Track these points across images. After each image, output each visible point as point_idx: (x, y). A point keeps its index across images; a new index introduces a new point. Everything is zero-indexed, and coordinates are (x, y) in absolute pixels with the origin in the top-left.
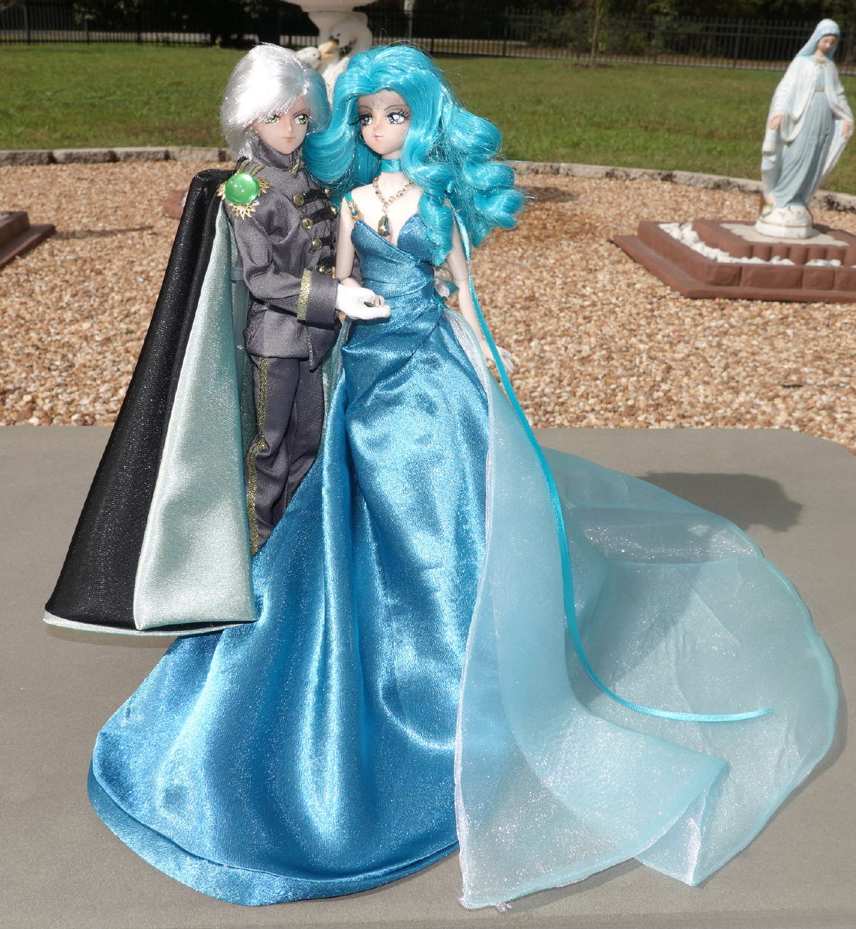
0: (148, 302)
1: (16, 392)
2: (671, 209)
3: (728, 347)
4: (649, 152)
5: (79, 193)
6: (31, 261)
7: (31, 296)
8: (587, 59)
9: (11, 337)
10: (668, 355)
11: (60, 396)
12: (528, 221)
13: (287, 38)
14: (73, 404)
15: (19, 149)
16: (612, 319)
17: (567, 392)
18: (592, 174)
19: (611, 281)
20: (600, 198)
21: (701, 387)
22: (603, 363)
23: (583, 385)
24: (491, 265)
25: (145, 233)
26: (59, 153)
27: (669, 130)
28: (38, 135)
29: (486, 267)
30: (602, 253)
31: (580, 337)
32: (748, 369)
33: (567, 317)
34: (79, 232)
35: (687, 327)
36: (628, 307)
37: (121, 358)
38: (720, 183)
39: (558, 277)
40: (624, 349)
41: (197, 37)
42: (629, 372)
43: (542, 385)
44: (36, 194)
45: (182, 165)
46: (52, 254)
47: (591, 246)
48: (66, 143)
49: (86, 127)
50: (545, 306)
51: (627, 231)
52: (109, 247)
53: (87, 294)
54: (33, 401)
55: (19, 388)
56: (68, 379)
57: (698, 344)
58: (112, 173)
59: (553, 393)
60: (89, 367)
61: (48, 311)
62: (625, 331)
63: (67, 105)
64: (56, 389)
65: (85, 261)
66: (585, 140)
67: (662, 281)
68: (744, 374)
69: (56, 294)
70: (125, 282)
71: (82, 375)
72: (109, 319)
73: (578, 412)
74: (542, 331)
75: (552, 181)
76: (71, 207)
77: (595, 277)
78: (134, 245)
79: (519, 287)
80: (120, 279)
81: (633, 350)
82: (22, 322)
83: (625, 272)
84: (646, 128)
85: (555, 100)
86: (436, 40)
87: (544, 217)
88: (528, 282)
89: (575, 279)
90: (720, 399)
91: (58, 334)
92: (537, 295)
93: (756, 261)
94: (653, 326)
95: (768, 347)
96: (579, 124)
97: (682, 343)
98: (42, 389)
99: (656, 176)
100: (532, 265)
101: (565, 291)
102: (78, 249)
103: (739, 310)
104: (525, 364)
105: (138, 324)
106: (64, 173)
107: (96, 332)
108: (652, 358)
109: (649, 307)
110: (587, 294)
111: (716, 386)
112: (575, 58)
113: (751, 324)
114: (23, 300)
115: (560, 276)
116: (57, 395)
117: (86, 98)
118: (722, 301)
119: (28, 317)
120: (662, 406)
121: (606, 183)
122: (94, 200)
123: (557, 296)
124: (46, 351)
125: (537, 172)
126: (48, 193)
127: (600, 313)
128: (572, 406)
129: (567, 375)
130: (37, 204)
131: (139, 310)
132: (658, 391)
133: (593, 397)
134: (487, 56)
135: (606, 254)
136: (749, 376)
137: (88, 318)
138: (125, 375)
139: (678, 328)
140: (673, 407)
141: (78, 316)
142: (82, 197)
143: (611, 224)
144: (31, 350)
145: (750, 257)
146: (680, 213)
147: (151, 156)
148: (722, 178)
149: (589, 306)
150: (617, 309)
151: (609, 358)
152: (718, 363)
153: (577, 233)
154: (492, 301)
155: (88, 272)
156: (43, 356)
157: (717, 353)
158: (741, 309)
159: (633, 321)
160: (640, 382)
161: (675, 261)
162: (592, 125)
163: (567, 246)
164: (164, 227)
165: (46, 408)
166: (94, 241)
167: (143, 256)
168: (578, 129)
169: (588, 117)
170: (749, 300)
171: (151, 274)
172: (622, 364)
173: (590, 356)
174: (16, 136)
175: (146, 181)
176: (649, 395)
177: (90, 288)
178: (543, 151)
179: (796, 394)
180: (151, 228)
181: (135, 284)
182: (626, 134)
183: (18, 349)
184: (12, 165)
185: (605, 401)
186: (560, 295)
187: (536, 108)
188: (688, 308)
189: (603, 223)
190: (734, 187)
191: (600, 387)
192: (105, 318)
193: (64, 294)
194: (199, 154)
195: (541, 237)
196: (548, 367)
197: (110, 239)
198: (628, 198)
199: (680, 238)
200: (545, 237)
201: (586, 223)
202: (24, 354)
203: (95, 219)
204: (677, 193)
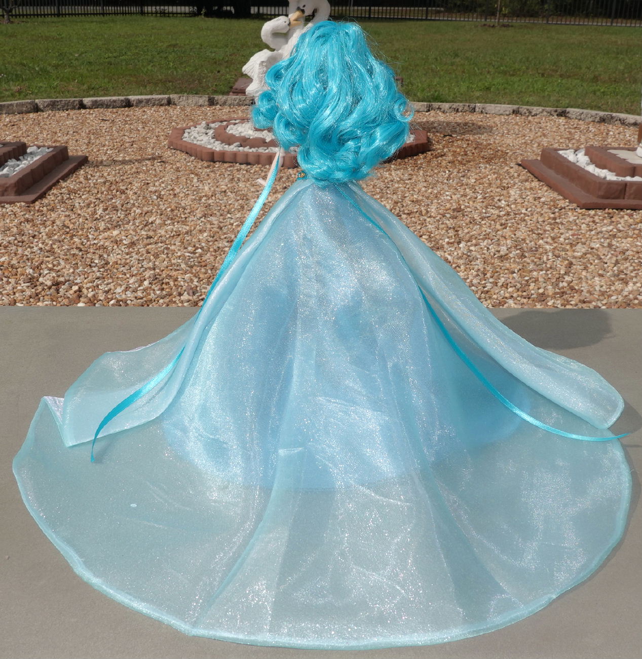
0: (161, 215)
1: (67, 284)
2: (565, 138)
3: (617, 247)
4: (546, 93)
5: (104, 131)
6: (70, 184)
7: (72, 210)
8: (493, 20)
9: (60, 242)
10: (569, 253)
11: (100, 286)
12: (452, 149)
13: (256, 9)
14: (110, 293)
15: (57, 97)
16: (523, 225)
17: (491, 283)
18: (501, 112)
19: (521, 197)
20: (509, 130)
21: (597, 279)
22: (517, 260)
23: (503, 277)
24: (425, 184)
25: (156, 161)
26: (87, 101)
27: (561, 76)
28: (71, 87)
29: (421, 185)
30: (513, 173)
31: (499, 240)
33: (487, 224)
34: (105, 161)
35: (583, 232)
36: (536, 216)
37: (144, 257)
38: (605, 117)
39: (478, 193)
40: (534, 249)
41: (187, 9)
42: (539, 267)
43: (471, 277)
44: (71, 132)
45: (180, 108)
46: (86, 179)
47: (503, 168)
48: (92, 92)
49: (106, 80)
50: (470, 216)
51: (532, 157)
52: (129, 172)
53: (115, 208)
54: (80, 290)
55: (69, 281)
56: (105, 274)
57: (593, 245)
58: (127, 116)
59: (479, 283)
60: (120, 264)
61: (86, 222)
62: (534, 235)
63: (90, 63)
64: (96, 281)
65: (111, 183)
66: (494, 85)
67: (562, 195)
68: (631, 268)
69: (91, 209)
70: (143, 199)
71: (115, 271)
72: (132, 227)
73: (500, 298)
75: (470, 118)
76: (98, 141)
77: (508, 193)
78: (148, 171)
79: (448, 201)
80: (139, 196)
81: (541, 250)
82: (68, 230)
83: (531, 189)
84: (543, 75)
85: (469, 54)
86: (372, 8)
87: (465, 146)
88: (455, 197)
89: (492, 194)
90: (613, 288)
91: (95, 239)
92: (462, 207)
93: (638, 179)
94: (556, 231)
96: (489, 72)
97: (580, 244)
98: (86, 281)
99: (553, 113)
100: (457, 184)
101: (484, 204)
102: (105, 174)
103: (624, 219)
104: (456, 261)
105: (155, 231)
106: (92, 116)
107: (123, 238)
108: (557, 256)
109: (552, 216)
110: (503, 206)
111: (608, 278)
112: (483, 20)
113: (634, 229)
114: (67, 213)
115: (480, 192)
116: (97, 286)
117: (105, 58)
118: (611, 211)
119: (71, 226)
120: (566, 294)
121: (513, 119)
122: (115, 137)
123: (478, 207)
124: (88, 253)
125: (457, 111)
126: (80, 131)
127: (513, 221)
128: (494, 294)
129: (489, 269)
130: (73, 140)
131: (155, 220)
132: (562, 282)
133: (511, 287)
134: (413, 19)
135: (516, 175)
136: (635, 270)
137: (116, 227)
138: (148, 270)
139: (576, 233)
140: (575, 294)
141: (110, 226)
142: (106, 134)
143: (518, 151)
144: (76, 251)
145: (633, 176)
146: (574, 141)
147: (157, 102)
148: (607, 113)
149: (505, 215)
150: (526, 218)
151: (523, 256)
152: (610, 259)
153: (492, 159)
154: (428, 212)
155: (115, 191)
156: (85, 256)
157: (608, 252)
158: (626, 217)
159: (539, 227)
160: (548, 275)
161: (572, 180)
162: (499, 73)
163: (485, 169)
164: (171, 156)
165: (90, 295)
166: (117, 168)
167: (156, 179)
168: (488, 76)
169: (496, 67)
170: (632, 210)
171: (163, 193)
172: (533, 261)
173: (507, 255)
174: (54, 88)
175: (154, 121)
176: (556, 285)
177: (117, 204)
178: (462, 94)
180: (160, 157)
181: (151, 201)
182: (527, 79)
183: (65, 251)
184: (52, 111)
185: (521, 289)
186: (481, 207)
187: (454, 60)
188: (584, 217)
189: (511, 150)
190: (617, 120)
191: (517, 279)
192: (130, 227)
193: (97, 208)
194: (194, 99)
195: (463, 162)
196: (475, 263)
197: (129, 167)
198: (531, 130)
199: (575, 161)
200: (467, 161)
201: (499, 150)
202: (70, 254)
203: (117, 151)
204: (570, 126)
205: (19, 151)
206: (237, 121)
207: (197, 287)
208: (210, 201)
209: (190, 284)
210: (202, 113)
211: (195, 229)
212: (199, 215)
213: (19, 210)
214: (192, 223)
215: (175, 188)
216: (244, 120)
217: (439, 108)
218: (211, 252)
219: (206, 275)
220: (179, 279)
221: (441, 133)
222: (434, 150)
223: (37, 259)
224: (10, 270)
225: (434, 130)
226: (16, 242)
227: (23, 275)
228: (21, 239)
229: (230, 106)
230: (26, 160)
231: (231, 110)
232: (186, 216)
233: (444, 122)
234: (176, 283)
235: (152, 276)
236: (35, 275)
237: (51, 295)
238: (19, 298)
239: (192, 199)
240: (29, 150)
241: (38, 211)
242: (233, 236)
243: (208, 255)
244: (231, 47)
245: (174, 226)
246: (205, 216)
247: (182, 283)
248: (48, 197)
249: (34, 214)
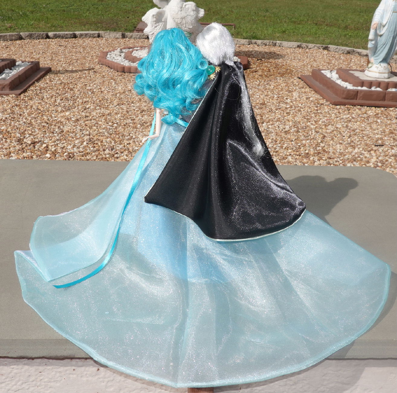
0: (94, 103)
2: (327, 63)
3: (351, 127)
4: (318, 35)
5: (60, 52)
6: (41, 84)
7: (42, 100)
9: (35, 118)
10: (324, 130)
12: (261, 68)
14: (64, 149)
15: (33, 31)
16: (299, 114)
17: (279, 147)
18: (291, 46)
19: (299, 97)
20: (295, 57)
21: (338, 145)
22: (295, 134)
23: (286, 143)
25: (91, 71)
26: (51, 34)
27: (327, 25)
28: (41, 25)
30: (295, 83)
31: (285, 122)
32: (359, 137)
33: (279, 113)
34: (61, 71)
35: (333, 118)
36: (306, 109)
37: (84, 128)
38: (350, 51)
40: (304, 127)
42: (307, 138)
44: (41, 53)
45: (106, 39)
46: (51, 81)
47: (290, 80)
48: (53, 29)
49: (62, 21)
50: (269, 107)
51: (307, 73)
52: (75, 77)
53: (67, 99)
54: (47, 147)
55: (41, 141)
56: (62, 137)
57: (338, 126)
58: (74, 43)
59: (272, 147)
61: (51, 107)
62: (305, 119)
63: (52, 10)
64: (56, 141)
65: (65, 84)
66: (288, 29)
67: (322, 97)
68: (358, 140)
69: (53, 99)
70: (84, 94)
71: (67, 136)
72: (77, 111)
73: (284, 155)
74: (268, 119)
75: (273, 49)
76: (57, 59)
77: (292, 95)
78: (86, 77)
79: (258, 98)
80: (81, 92)
81: (308, 128)
82: (40, 111)
83: (305, 92)
84: (316, 24)
85: (274, 10)
87: (269, 66)
88: (262, 96)
89: (283, 95)
90: (347, 151)
91: (56, 117)
92: (266, 102)
93: (364, 88)
94: (317, 117)
95: (369, 128)
96: (285, 22)
97: (330, 125)
98: (50, 141)
99: (320, 47)
100: (263, 89)
101: (278, 101)
102: (62, 78)
103: (356, 111)
105: (90, 113)
106: (53, 43)
107: (72, 116)
108: (317, 132)
109: (316, 108)
110: (288, 102)
111: (345, 145)
113: (361, 117)
114: (39, 101)
115: (276, 94)
116: (57, 144)
117: (61, 7)
118: (349, 106)
119: (42, 109)
120: (321, 154)
121: (297, 50)
122: (67, 56)
123: (275, 103)
124: (51, 125)
125: (266, 45)
126: (46, 52)
127: (294, 111)
128: (281, 153)
129: (279, 139)
131: (90, 107)
132: (319, 147)
133: (290, 149)
135: (297, 84)
136: (360, 141)
137: (68, 110)
138: (86, 136)
139: (329, 119)
140: (326, 154)
141: (64, 109)
142: (62, 54)
143: (299, 70)
144: (45, 124)
145: (362, 86)
146: (331, 65)
147: (91, 36)
148: (351, 49)
149: (289, 108)
150: (302, 109)
151: (298, 132)
152: (346, 134)
153: (284, 74)
155: (67, 89)
156: (50, 127)
157: (346, 130)
158: (357, 110)
159: (308, 115)
160: (311, 143)
161: (328, 88)
162: (291, 22)
163: (280, 80)
164: (99, 69)
165: (53, 150)
166: (68, 75)
167: (90, 82)
168: (285, 24)
169: (290, 18)
170: (361, 106)
171: (94, 91)
172: (303, 134)
173: (289, 130)
174: (31, 25)
175: (90, 47)
176: (315, 148)
177: (68, 96)
178: (269, 35)
179: (381, 149)
180: (93, 69)
181: (88, 95)
182: (307, 27)
183: (39, 124)
184: (30, 39)
185: (296, 151)
186: (276, 102)
187: (266, 14)
188: (334, 109)
189: (296, 69)
190: (356, 53)
191: (294, 144)
192: (75, 110)
193: (57, 99)
194: (113, 34)
195: (268, 76)
196: (271, 135)
197: (75, 74)
198: (307, 57)
199: (330, 77)
200: (270, 75)
201: (288, 69)
202: (42, 126)
203: (68, 65)
204: (330, 56)
205: (12, 64)
206: (138, 48)
207: (114, 146)
208: (122, 96)
209: (110, 144)
210: (118, 42)
211: (113, 112)
212: (115, 104)
213: (11, 99)
214: (112, 109)
215: (102, 88)
216: (142, 47)
217: (256, 43)
218: (122, 126)
219: (119, 139)
220: (104, 142)
221: (256, 58)
222: (251, 68)
223: (22, 128)
224: (7, 134)
225: (252, 56)
226: (10, 118)
227: (15, 137)
228: (13, 117)
229: (134, 39)
230: (16, 69)
231: (135, 41)
232: (108, 104)
233: (258, 51)
234: (102, 144)
235: (88, 139)
236: (22, 137)
237: (30, 149)
238: (13, 151)
239: (112, 94)
240: (17, 64)
241: (23, 100)
242: (135, 117)
243: (120, 127)
244: (136, 2)
245: (101, 110)
246: (118, 105)
247: (105, 144)
248: (29, 92)
249: (20, 102)
